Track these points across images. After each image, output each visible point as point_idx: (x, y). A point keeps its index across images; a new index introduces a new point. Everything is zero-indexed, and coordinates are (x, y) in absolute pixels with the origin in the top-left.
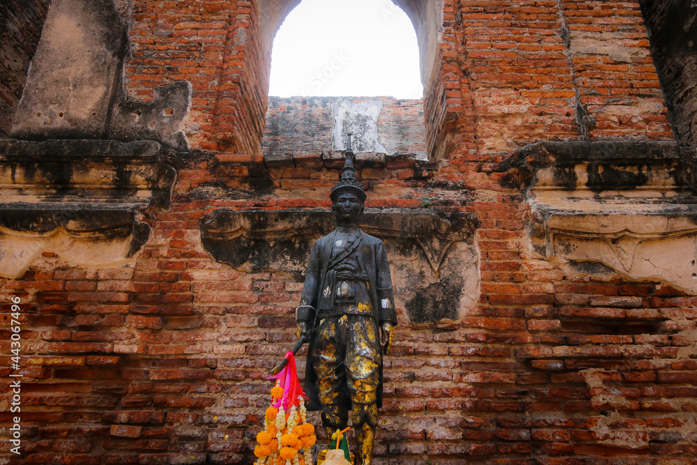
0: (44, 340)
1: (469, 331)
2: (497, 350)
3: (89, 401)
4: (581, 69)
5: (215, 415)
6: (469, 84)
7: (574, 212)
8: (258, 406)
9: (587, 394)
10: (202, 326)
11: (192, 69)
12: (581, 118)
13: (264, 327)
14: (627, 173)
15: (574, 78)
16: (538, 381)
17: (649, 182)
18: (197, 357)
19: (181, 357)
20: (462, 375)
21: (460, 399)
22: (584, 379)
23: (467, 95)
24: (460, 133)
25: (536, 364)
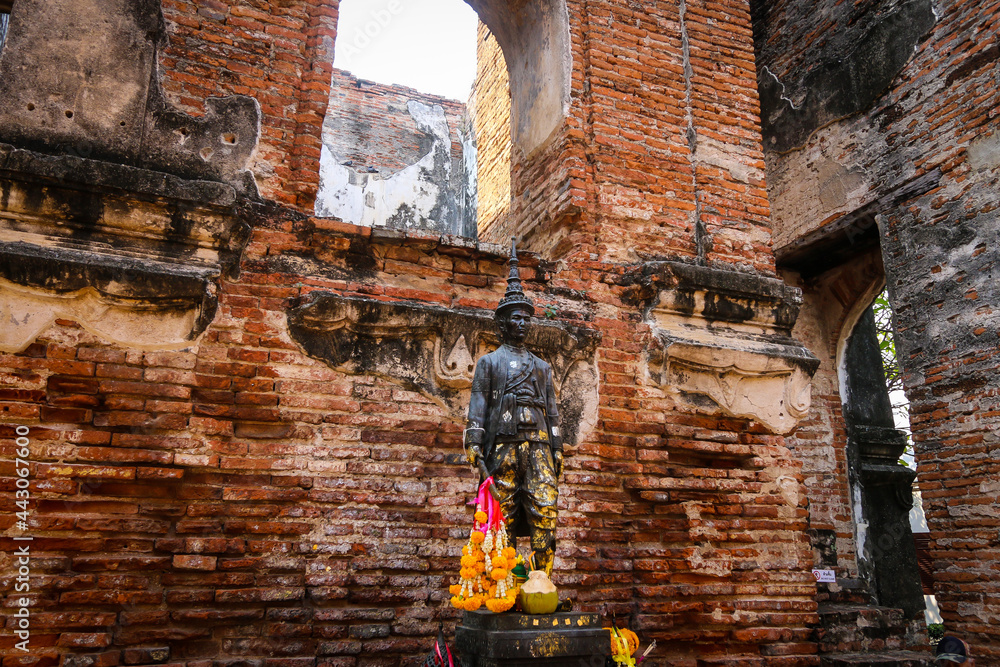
0: (72, 443)
1: (585, 458)
2: (609, 479)
3: (137, 526)
4: (704, 181)
5: (314, 543)
6: (593, 173)
7: (692, 341)
8: (364, 534)
9: (686, 525)
10: (292, 436)
11: (259, 82)
12: (701, 237)
13: (369, 442)
14: (738, 305)
15: (696, 189)
16: (642, 512)
17: (754, 318)
18: (288, 474)
19: (264, 473)
20: (577, 504)
21: (574, 528)
22: (685, 510)
23: (590, 187)
24: (581, 231)
25: (645, 495)
